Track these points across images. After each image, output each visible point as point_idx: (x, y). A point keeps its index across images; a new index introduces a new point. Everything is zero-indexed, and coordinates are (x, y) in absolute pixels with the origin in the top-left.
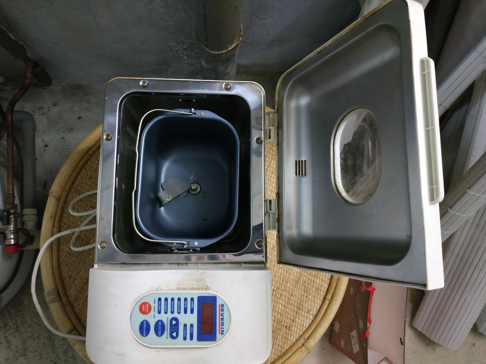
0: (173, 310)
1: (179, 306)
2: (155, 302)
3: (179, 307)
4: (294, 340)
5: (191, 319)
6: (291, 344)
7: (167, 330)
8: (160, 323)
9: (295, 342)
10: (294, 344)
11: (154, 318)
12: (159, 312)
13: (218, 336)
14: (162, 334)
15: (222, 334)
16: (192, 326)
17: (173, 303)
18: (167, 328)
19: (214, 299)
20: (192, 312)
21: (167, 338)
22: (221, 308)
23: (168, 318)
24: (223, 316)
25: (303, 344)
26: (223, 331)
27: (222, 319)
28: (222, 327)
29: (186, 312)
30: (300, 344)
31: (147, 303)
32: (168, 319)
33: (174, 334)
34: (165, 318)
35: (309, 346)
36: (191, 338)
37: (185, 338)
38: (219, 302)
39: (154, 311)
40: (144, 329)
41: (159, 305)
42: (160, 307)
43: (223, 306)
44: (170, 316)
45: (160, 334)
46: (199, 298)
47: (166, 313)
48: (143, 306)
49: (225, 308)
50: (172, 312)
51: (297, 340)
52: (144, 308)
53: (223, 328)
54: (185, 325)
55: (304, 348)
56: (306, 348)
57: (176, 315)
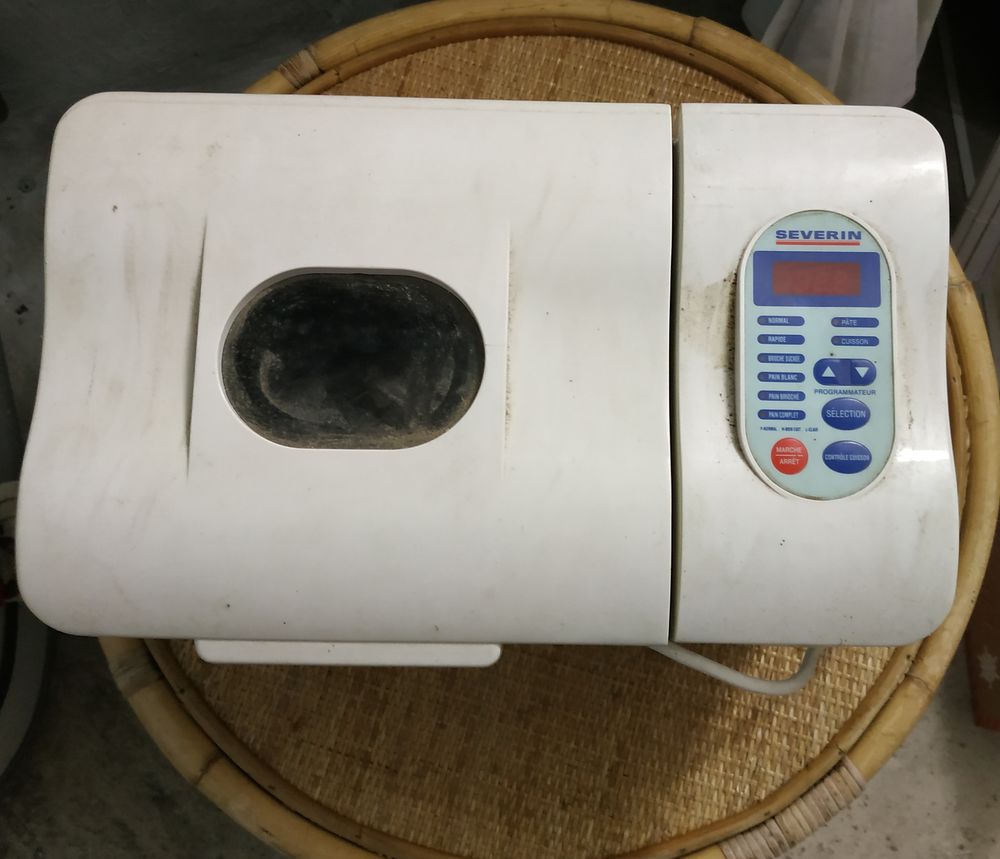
0: (793, 377)
1: (782, 358)
2: (772, 429)
3: (785, 358)
5: (817, 326)
7: (851, 392)
8: (831, 414)
11: (815, 430)
12: (801, 415)
13: (865, 246)
15: (858, 237)
16: (837, 322)
17: (773, 377)
18: (845, 392)
19: (760, 258)
20: (798, 321)
21: (873, 392)
22: (787, 239)
23: (816, 391)
24: (810, 232)
26: (851, 234)
27: (818, 234)
29: (798, 340)
31: (774, 451)
32: (820, 391)
33: (862, 371)
34: (816, 399)
36: (872, 323)
37: (873, 341)
38: (771, 245)
39: (797, 429)
40: (847, 462)
41: (780, 415)
42: (787, 415)
43: (780, 234)
44: (810, 385)
45: (863, 414)
46: (759, 300)
47: (801, 396)
48: (782, 462)
49: (787, 228)
50: (800, 378)
52: (787, 461)
53: (843, 233)
54: (837, 341)
57: (807, 369)
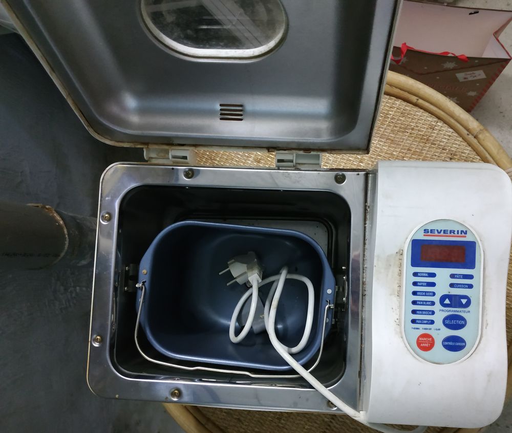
0: (429, 303)
1: (424, 294)
2: (417, 329)
3: (426, 294)
4: (470, 148)
5: (443, 277)
6: (474, 153)
7: (458, 312)
8: (447, 322)
9: (472, 148)
10: (474, 149)
11: (439, 329)
12: (432, 322)
13: (468, 238)
14: (463, 319)
15: (466, 233)
16: (453, 276)
17: (419, 303)
18: (455, 311)
19: (415, 243)
20: (433, 275)
21: (469, 312)
22: (429, 233)
23: (440, 310)
24: (441, 230)
25: (475, 137)
26: (462, 231)
27: (445, 232)
28: (456, 232)
29: (433, 285)
30: (475, 141)
31: (418, 340)
32: (443, 310)
33: (464, 301)
34: (440, 314)
35: (478, 130)
36: (470, 277)
37: (470, 286)
38: (421, 236)
39: (430, 329)
40: (455, 345)
41: (422, 322)
42: (425, 322)
43: (426, 231)
44: (437, 307)
45: (463, 322)
46: (414, 263)
47: (433, 313)
48: (422, 345)
49: (429, 228)
50: (433, 303)
51: (470, 144)
52: (425, 344)
53: (458, 231)
54: (452, 285)
55: (480, 136)
56: (480, 133)
57: (436, 299)
